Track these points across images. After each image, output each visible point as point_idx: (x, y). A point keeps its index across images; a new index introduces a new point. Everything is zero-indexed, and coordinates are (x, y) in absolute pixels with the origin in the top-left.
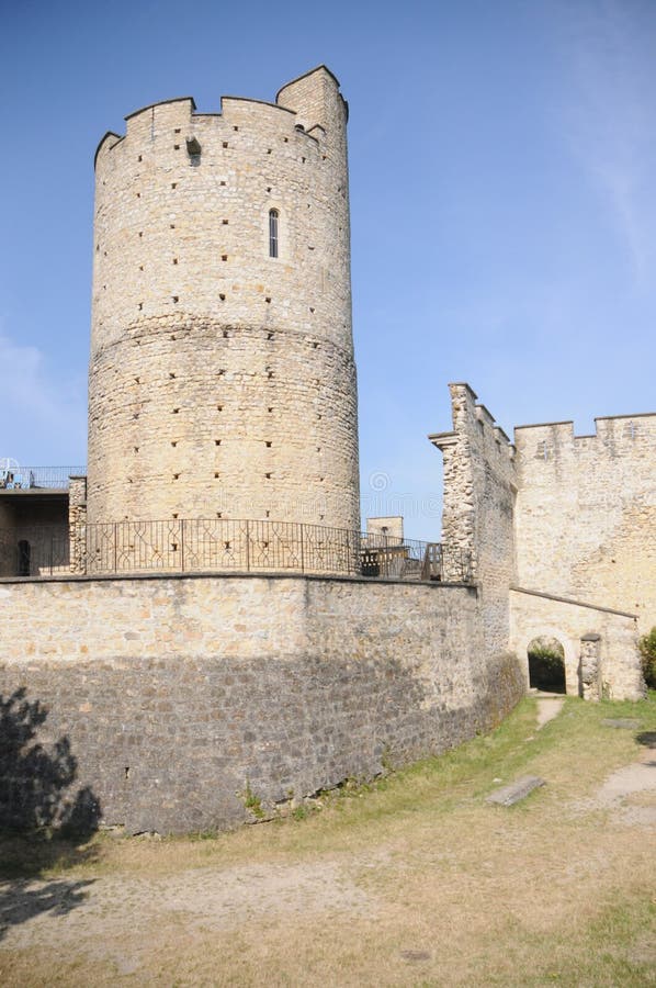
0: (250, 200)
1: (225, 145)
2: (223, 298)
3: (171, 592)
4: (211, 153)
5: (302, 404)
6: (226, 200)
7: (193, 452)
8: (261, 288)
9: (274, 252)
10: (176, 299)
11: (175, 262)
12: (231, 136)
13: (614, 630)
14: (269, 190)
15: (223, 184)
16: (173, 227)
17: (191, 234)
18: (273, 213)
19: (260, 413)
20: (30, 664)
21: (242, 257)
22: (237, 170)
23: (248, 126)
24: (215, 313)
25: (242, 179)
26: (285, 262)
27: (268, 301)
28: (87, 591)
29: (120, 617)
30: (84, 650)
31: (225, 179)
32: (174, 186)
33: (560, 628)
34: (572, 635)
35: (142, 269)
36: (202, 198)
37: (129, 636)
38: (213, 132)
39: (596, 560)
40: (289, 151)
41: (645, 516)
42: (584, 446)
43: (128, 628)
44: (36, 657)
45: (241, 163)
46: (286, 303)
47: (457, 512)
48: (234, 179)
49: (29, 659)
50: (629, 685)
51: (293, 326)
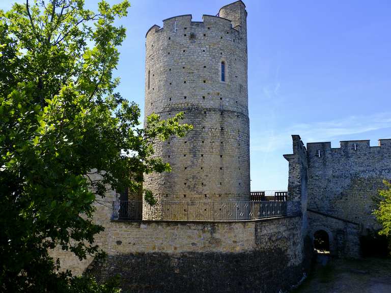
0: (214, 58)
1: (205, 35)
2: (204, 97)
3: (209, 228)
4: (199, 38)
5: (233, 140)
6: (205, 58)
7: (192, 159)
8: (218, 94)
9: (223, 79)
10: (185, 97)
11: (185, 82)
12: (207, 31)
13: (350, 229)
14: (221, 53)
15: (204, 51)
16: (184, 68)
17: (191, 71)
18: (223, 63)
19: (218, 144)
20: (154, 253)
21: (211, 81)
22: (210, 46)
23: (214, 27)
24: (201, 104)
25: (211, 49)
26: (227, 83)
27: (221, 99)
28: (176, 227)
29: (190, 237)
30: (175, 248)
31: (205, 49)
32: (184, 51)
33: (328, 227)
34: (332, 230)
35: (171, 84)
36: (196, 57)
37: (193, 244)
38: (200, 30)
39: (339, 198)
40: (228, 37)
41: (360, 182)
42: (335, 152)
43: (193, 241)
44: (156, 250)
45: (211, 43)
46: (227, 100)
47: (294, 185)
48: (208, 49)
49: (154, 251)
50: (356, 252)
51: (231, 109)
